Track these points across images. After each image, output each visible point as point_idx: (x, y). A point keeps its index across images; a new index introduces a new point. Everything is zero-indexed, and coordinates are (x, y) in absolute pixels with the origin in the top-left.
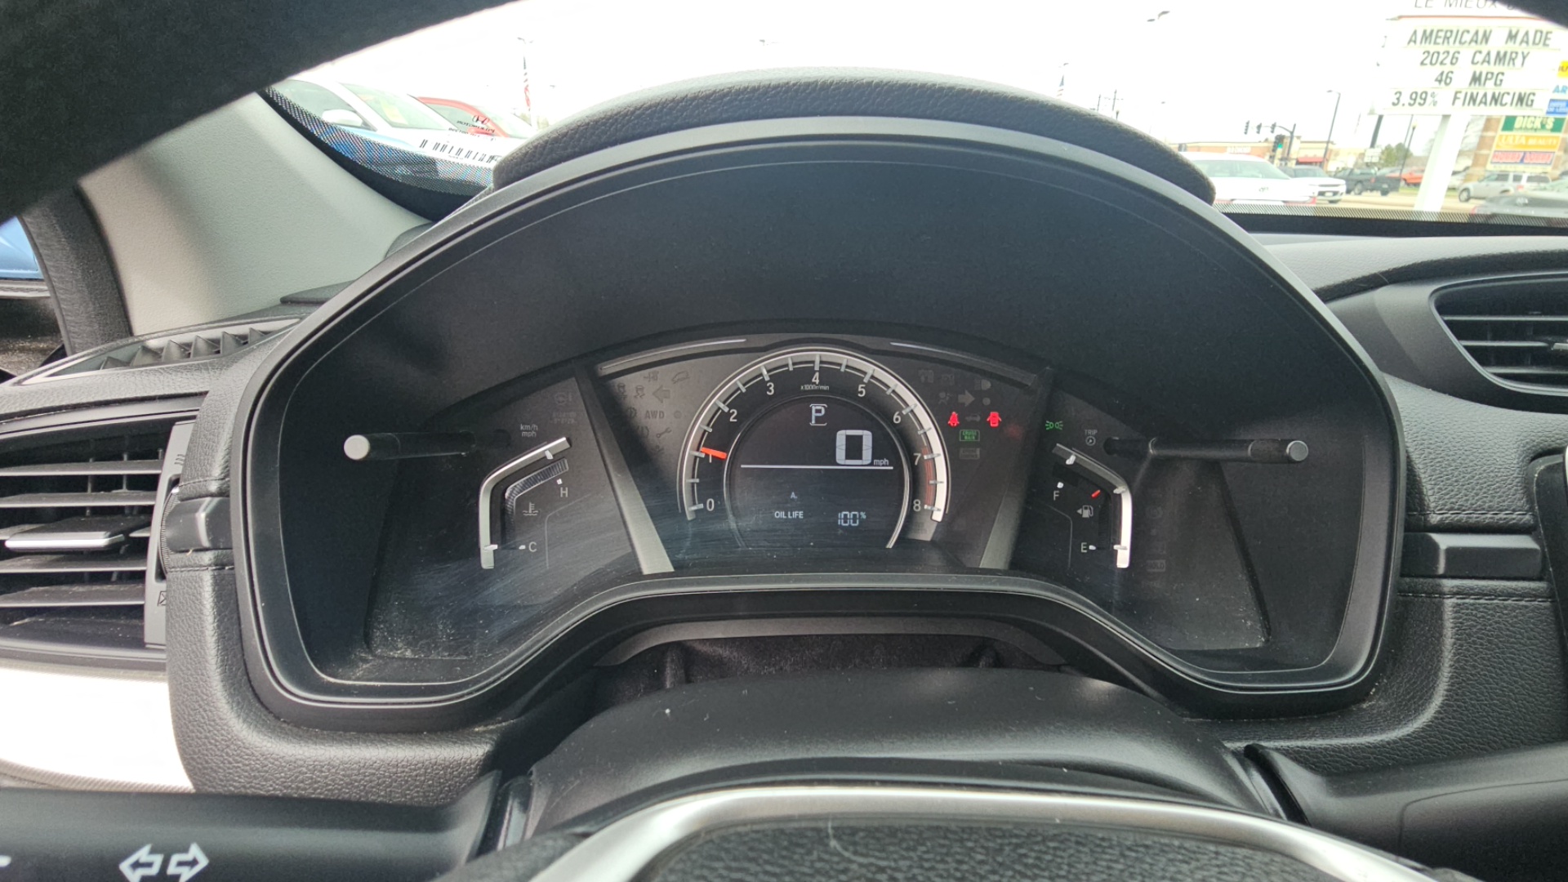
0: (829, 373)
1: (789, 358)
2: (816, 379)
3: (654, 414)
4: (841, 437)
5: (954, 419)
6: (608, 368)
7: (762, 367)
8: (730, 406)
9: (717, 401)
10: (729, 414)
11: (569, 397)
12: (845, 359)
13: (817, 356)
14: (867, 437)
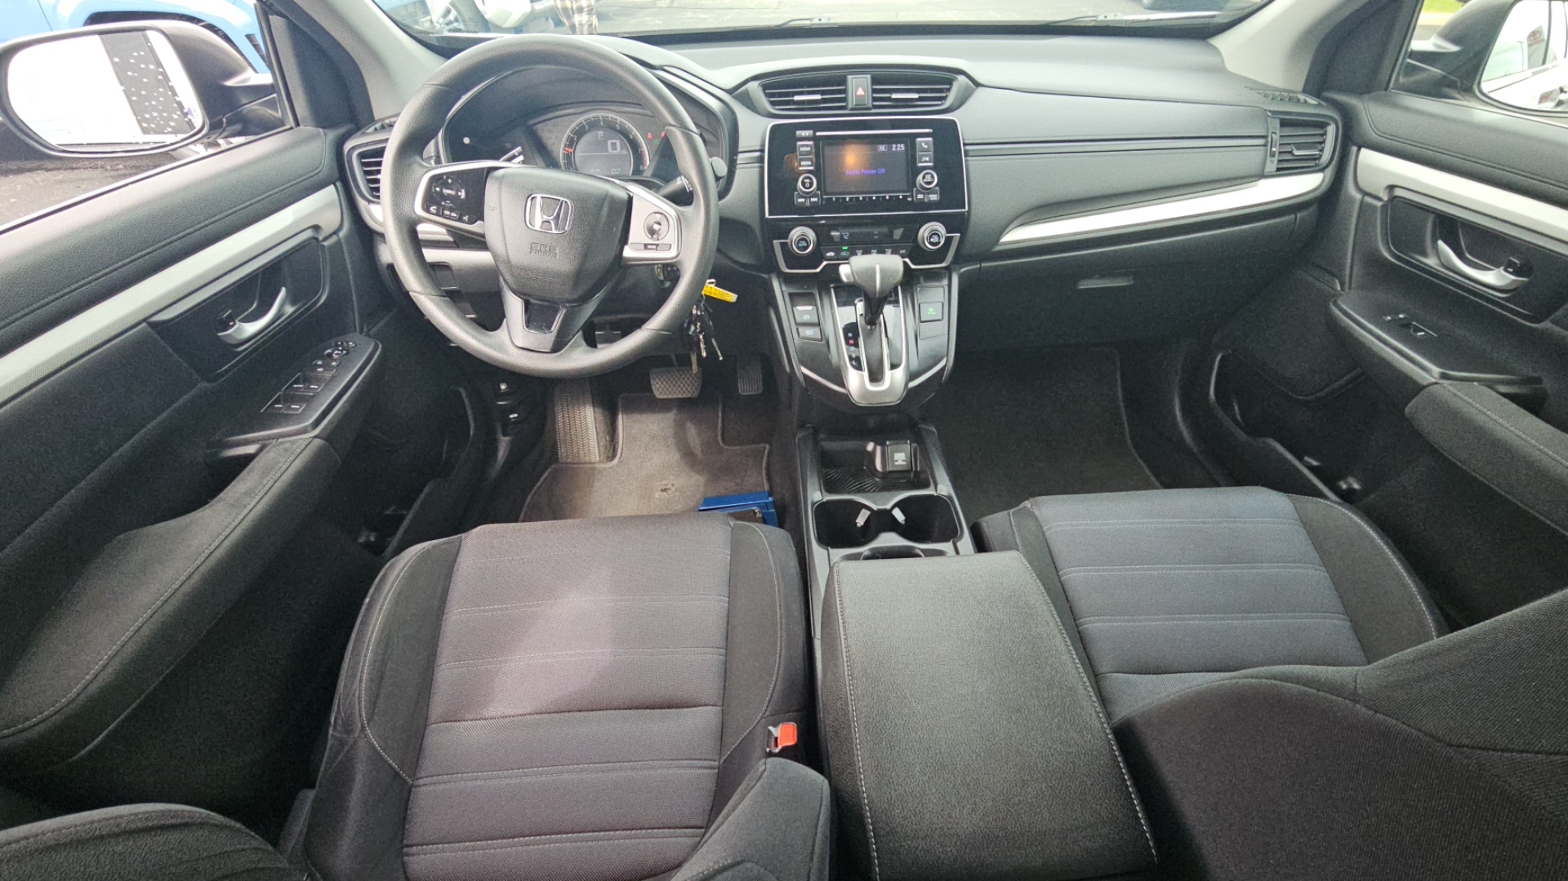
0: (605, 120)
1: (591, 115)
2: (602, 124)
3: (548, 139)
4: (609, 142)
5: (650, 136)
6: (531, 122)
7: (582, 119)
8: (574, 134)
9: (568, 132)
10: (573, 138)
11: (519, 133)
12: (610, 115)
13: (600, 114)
14: (618, 142)
